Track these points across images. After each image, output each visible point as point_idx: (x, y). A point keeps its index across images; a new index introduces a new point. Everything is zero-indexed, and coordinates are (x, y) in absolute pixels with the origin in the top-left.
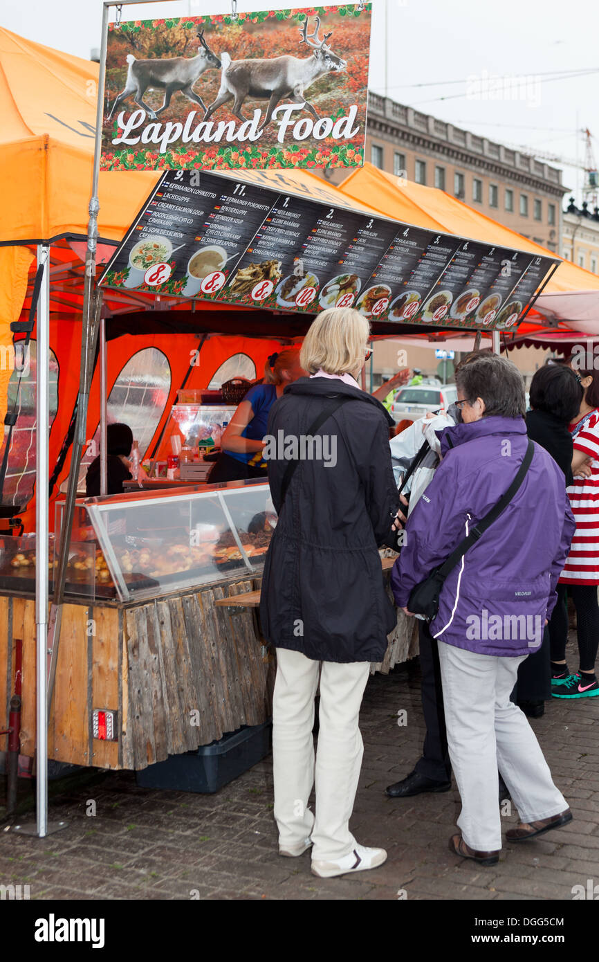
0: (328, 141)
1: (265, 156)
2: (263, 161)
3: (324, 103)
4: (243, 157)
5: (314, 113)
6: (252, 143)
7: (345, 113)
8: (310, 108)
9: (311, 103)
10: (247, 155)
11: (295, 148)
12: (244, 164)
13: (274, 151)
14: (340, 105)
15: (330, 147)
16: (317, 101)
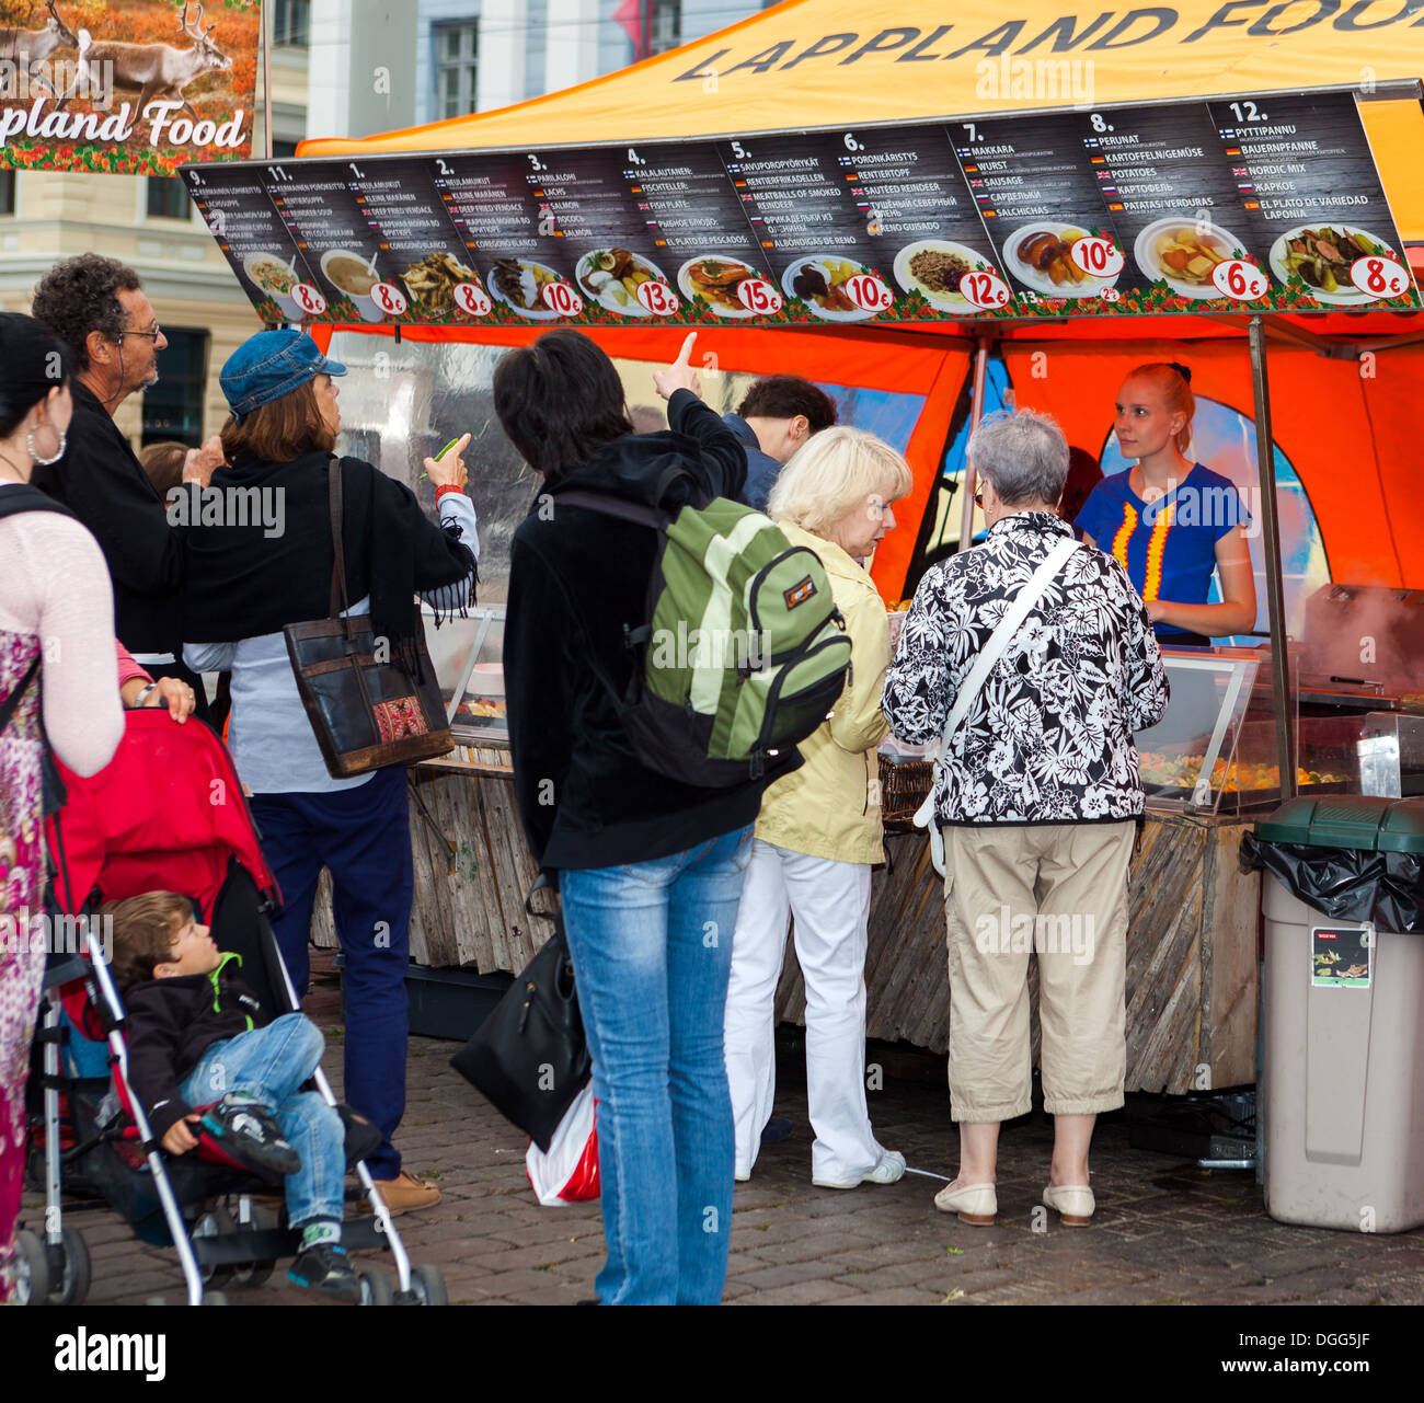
0: (209, 148)
1: (134, 159)
2: (132, 165)
3: (206, 104)
4: (107, 159)
5: (194, 114)
6: (119, 143)
7: (231, 118)
8: (189, 108)
9: (190, 102)
10: (112, 157)
11: (171, 152)
12: (109, 168)
13: (145, 154)
14: (224, 108)
15: (211, 154)
16: (197, 101)
